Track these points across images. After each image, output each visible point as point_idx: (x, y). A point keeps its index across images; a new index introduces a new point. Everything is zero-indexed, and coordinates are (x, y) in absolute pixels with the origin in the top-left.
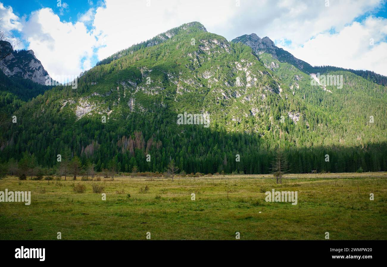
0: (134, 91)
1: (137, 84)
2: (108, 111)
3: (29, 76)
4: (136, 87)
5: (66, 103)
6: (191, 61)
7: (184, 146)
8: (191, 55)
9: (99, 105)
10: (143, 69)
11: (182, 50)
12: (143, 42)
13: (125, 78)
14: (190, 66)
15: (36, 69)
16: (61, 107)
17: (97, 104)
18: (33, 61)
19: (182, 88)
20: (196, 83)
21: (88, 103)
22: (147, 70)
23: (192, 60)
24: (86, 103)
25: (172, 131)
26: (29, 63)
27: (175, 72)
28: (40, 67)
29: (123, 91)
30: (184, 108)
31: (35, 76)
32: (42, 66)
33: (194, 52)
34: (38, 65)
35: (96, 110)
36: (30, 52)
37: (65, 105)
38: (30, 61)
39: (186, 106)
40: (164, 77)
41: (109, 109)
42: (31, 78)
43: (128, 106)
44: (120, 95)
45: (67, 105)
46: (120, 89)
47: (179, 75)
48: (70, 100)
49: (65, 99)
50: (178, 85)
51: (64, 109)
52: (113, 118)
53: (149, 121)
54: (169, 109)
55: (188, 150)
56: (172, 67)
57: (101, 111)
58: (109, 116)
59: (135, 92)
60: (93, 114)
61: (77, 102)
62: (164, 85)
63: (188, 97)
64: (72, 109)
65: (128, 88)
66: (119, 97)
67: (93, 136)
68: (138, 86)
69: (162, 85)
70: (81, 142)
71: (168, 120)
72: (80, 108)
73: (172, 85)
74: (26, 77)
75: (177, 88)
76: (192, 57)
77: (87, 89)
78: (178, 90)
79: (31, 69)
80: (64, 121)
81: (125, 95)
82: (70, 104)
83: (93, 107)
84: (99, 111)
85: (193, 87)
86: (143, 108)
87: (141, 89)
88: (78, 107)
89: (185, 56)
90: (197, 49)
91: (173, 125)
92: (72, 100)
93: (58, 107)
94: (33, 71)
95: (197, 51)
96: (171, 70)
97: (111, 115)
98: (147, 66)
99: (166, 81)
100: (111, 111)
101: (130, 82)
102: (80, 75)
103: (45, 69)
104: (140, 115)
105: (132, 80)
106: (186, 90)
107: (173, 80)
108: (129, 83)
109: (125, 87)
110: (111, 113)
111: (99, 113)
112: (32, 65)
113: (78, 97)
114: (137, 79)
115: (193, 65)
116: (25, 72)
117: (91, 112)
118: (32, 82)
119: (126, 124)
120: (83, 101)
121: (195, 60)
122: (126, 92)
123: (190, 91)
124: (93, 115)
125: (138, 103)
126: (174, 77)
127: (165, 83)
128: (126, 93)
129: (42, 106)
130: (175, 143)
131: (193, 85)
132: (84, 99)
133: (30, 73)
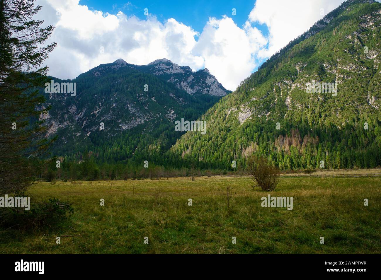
0: (290, 89)
1: (293, 81)
2: (266, 113)
3: (207, 91)
4: (292, 85)
5: (230, 111)
6: (351, 44)
7: (344, 139)
8: (350, 37)
9: (258, 109)
10: (298, 65)
11: (340, 34)
12: (300, 36)
13: (280, 78)
14: (350, 50)
15: (212, 84)
16: (226, 115)
17: (256, 108)
18: (208, 77)
19: (342, 76)
20: (357, 67)
21: (248, 108)
22: (302, 65)
23: (352, 42)
24: (246, 108)
25: (332, 125)
26: (205, 81)
27: (332, 60)
28: (214, 82)
29: (280, 91)
30: (344, 98)
31: (212, 90)
32: (217, 80)
33: (354, 33)
34: (213, 80)
35: (255, 114)
36: (205, 70)
37: (229, 113)
38: (206, 78)
39: (347, 95)
40: (320, 68)
41: (267, 111)
42: (209, 93)
43: (285, 105)
44: (276, 96)
45: (231, 113)
46: (276, 90)
47: (337, 63)
48: (233, 108)
49: (229, 108)
50: (337, 74)
51: (229, 117)
52: (271, 119)
53: (306, 117)
54: (328, 101)
55: (348, 142)
56: (328, 56)
57: (260, 114)
58: (267, 117)
59: (292, 90)
60: (253, 117)
61: (239, 109)
62: (320, 77)
63: (349, 84)
64: (235, 116)
65: (284, 87)
66: (276, 98)
67: (252, 138)
68: (294, 84)
69: (318, 77)
70: (242, 145)
71: (326, 114)
72: (242, 114)
73: (329, 75)
74: (205, 92)
75: (335, 77)
76: (351, 39)
77: (247, 96)
78: (337, 80)
79: (207, 84)
80: (229, 127)
81: (282, 95)
82: (234, 112)
83: (253, 111)
84: (258, 114)
85: (354, 72)
86: (299, 105)
87: (297, 86)
88: (240, 113)
89: (343, 40)
90: (357, 29)
91: (332, 118)
92: (235, 108)
93: (224, 116)
94: (209, 86)
95: (357, 30)
96: (327, 60)
97: (269, 116)
98: (302, 61)
99: (323, 72)
100: (269, 113)
101: (286, 82)
102: (241, 83)
103: (219, 82)
104: (297, 112)
105: (287, 79)
106: (347, 77)
107: (331, 69)
108: (284, 82)
109: (281, 87)
110: (269, 114)
111: (258, 116)
112: (209, 81)
113: (240, 104)
114: (293, 77)
115: (353, 47)
116: (203, 88)
117: (252, 116)
118: (209, 95)
119: (283, 123)
120: (243, 107)
121: (356, 41)
122: (283, 91)
123: (351, 78)
124: (253, 119)
125: (295, 100)
126: (331, 66)
127: (321, 75)
128: (282, 93)
129: (212, 117)
130: (333, 137)
131: (354, 70)
132: (245, 105)
133: (207, 89)
